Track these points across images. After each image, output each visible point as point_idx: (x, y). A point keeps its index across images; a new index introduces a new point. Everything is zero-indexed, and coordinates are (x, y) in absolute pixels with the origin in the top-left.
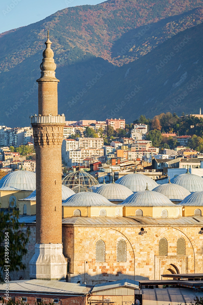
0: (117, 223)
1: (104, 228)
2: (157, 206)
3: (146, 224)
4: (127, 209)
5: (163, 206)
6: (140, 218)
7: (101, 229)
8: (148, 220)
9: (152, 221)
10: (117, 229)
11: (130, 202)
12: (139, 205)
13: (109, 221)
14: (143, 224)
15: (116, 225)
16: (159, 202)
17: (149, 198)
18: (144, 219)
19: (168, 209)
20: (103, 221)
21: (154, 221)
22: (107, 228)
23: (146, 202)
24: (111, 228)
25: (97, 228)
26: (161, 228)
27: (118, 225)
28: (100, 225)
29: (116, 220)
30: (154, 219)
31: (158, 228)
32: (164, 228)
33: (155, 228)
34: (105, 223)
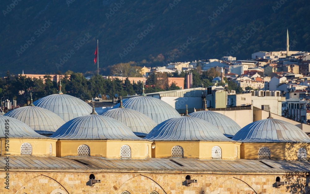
0: (50, 166)
1: (31, 174)
2: (114, 139)
3: (99, 168)
4: (63, 143)
5: (123, 140)
6: (86, 159)
7: (24, 175)
8: (100, 163)
9: (107, 163)
10: (51, 175)
11: (67, 133)
12: (84, 138)
13: (37, 162)
14: (94, 168)
15: (50, 169)
16: (115, 133)
17: (99, 126)
18: (93, 160)
19: (132, 144)
20: (27, 163)
21: (110, 164)
22: (36, 174)
23: (95, 132)
24: (41, 173)
25: (18, 174)
26: (123, 175)
27: (53, 169)
28: (24, 168)
29: (48, 160)
30: (109, 161)
31: (118, 175)
32: (127, 175)
33: (112, 175)
34: (31, 166)
